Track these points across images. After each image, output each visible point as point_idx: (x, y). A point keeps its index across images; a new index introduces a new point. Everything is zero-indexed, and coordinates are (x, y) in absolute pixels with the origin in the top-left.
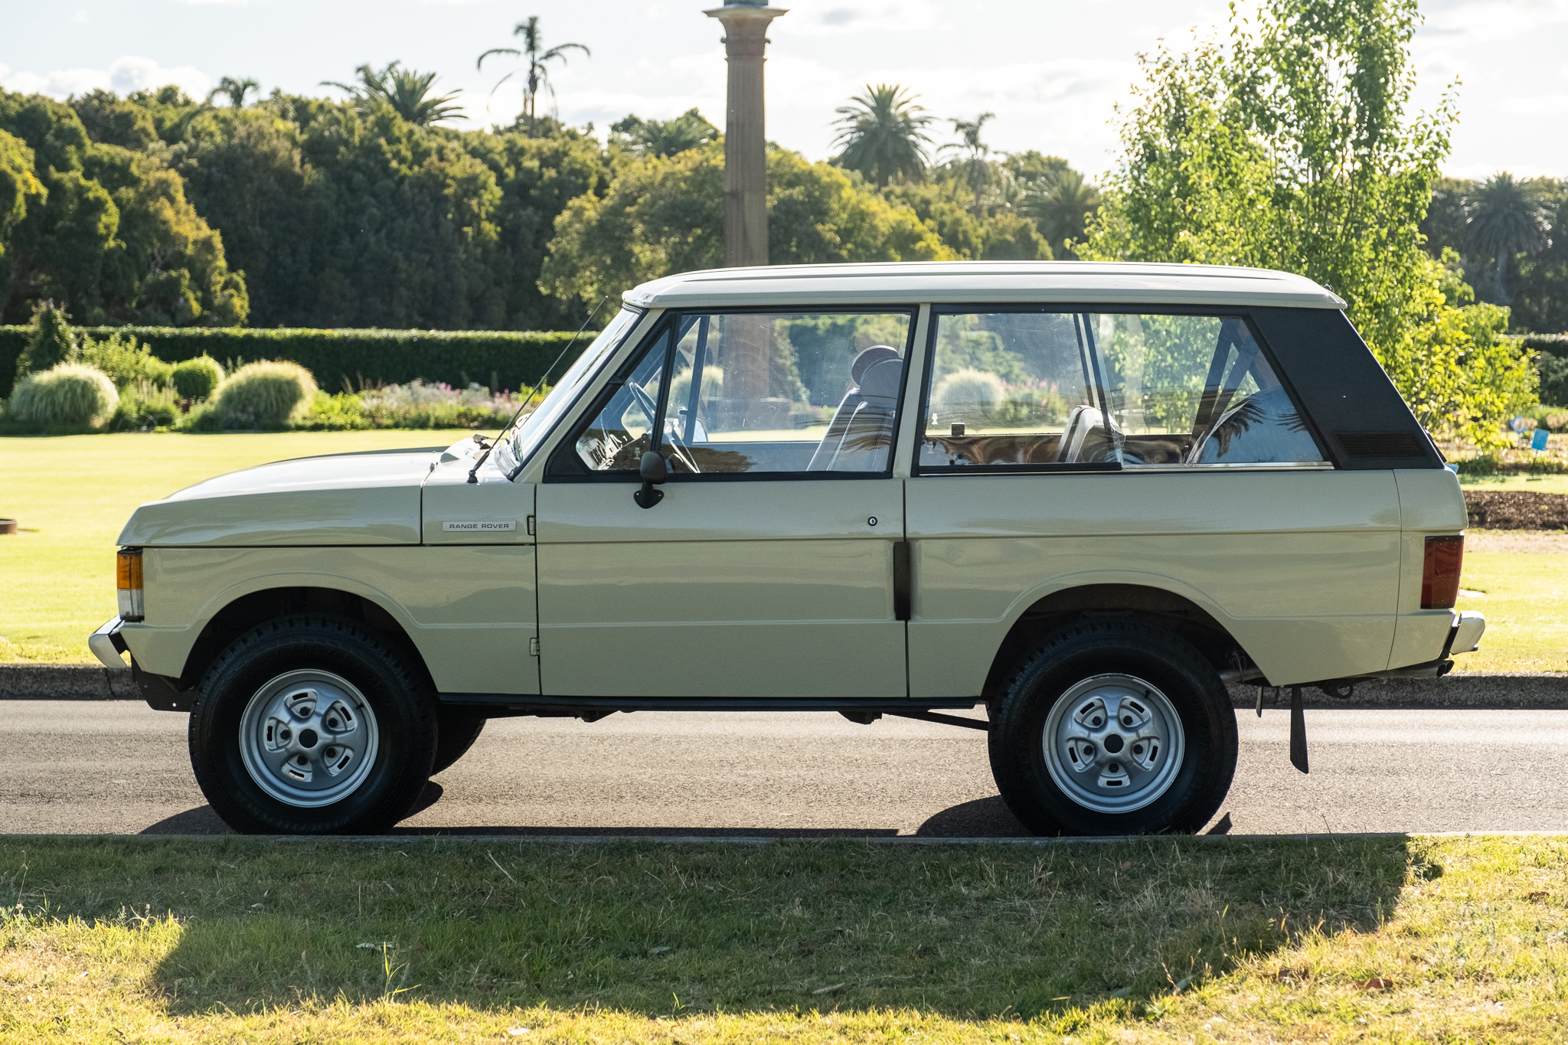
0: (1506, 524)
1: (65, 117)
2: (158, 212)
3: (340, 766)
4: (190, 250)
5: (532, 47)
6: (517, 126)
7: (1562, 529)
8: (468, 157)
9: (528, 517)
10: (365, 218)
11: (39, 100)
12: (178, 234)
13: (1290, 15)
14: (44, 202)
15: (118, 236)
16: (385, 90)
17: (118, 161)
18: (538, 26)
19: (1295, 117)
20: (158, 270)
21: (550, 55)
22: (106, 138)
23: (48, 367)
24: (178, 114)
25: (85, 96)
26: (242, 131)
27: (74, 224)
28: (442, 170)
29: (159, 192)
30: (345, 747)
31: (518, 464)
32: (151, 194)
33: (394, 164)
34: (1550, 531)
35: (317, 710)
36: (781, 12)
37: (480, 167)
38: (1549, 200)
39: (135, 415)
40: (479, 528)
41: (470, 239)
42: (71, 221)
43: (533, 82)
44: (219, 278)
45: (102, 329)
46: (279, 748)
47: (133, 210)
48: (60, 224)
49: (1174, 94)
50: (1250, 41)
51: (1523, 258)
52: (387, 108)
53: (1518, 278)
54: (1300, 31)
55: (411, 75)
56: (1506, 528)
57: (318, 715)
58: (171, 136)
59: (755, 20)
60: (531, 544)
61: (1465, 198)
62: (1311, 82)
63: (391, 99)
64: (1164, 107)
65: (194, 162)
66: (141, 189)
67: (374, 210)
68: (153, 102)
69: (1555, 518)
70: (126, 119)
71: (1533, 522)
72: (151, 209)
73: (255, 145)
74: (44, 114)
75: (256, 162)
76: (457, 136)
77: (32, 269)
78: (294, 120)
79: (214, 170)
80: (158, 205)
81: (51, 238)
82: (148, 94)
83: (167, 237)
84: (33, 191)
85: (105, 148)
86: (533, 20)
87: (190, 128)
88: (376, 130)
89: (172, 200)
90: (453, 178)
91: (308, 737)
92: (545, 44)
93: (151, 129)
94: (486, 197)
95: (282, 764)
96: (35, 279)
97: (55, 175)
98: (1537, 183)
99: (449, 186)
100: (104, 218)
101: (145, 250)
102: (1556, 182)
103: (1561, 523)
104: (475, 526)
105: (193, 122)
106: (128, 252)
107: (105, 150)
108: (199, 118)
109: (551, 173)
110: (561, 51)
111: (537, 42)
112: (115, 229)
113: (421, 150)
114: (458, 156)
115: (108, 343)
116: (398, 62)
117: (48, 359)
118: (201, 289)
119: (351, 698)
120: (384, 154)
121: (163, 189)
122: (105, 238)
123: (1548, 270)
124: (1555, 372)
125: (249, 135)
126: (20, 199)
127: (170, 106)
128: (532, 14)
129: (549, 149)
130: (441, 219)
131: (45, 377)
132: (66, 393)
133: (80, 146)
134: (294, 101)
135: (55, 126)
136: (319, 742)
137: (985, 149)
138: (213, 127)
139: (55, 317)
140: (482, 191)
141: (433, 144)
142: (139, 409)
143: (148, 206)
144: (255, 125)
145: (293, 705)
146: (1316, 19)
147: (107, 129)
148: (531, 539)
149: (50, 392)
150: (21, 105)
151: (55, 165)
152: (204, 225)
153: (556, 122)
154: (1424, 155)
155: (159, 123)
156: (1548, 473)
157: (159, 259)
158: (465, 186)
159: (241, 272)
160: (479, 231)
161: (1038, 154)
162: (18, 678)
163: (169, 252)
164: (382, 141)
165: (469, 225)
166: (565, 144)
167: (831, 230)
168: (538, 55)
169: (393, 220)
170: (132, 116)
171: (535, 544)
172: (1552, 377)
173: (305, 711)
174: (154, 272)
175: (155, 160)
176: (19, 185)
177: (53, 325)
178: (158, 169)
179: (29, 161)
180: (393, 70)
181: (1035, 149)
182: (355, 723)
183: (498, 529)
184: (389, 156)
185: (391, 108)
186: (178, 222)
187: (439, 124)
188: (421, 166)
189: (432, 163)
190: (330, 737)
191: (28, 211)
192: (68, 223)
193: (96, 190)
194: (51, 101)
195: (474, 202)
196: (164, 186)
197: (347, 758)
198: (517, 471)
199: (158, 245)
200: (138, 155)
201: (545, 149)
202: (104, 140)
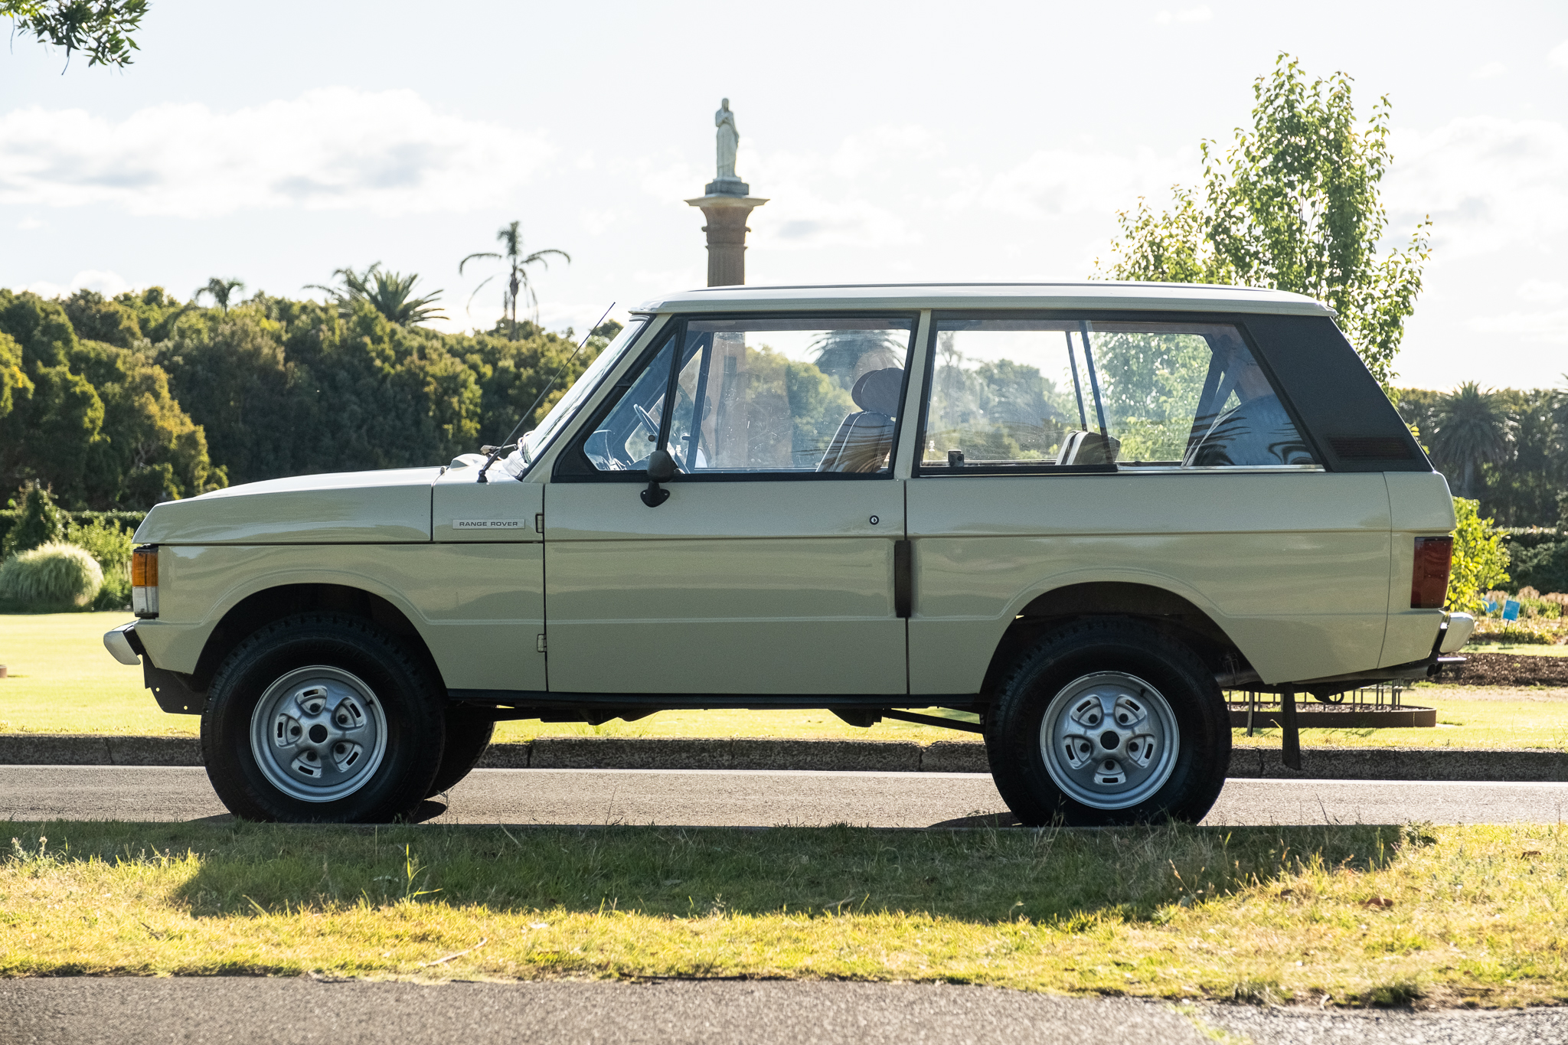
0: (1480, 680)
1: (53, 313)
2: (143, 407)
3: (349, 763)
4: (173, 445)
5: (513, 251)
6: (497, 330)
7: (1535, 685)
8: (448, 356)
9: (537, 515)
10: (346, 415)
11: (28, 296)
12: (162, 428)
13: (1264, 156)
14: (30, 396)
15: (103, 430)
16: (367, 291)
17: (104, 356)
18: (520, 230)
19: (1270, 256)
20: (141, 465)
21: (532, 259)
22: (93, 335)
23: (34, 547)
24: (162, 314)
25: (71, 296)
26: (226, 329)
27: (59, 418)
28: (422, 369)
29: (144, 387)
30: (354, 743)
31: (527, 466)
32: (136, 389)
33: (378, 363)
34: (1523, 687)
35: (328, 706)
36: (761, 202)
37: (459, 367)
38: (1515, 412)
39: (119, 594)
40: (489, 525)
41: (450, 436)
42: (57, 415)
43: (514, 286)
44: (202, 473)
45: (87, 514)
46: (288, 744)
47: (118, 405)
48: (45, 419)
49: (1153, 251)
50: (1223, 182)
51: (1489, 468)
52: (369, 308)
53: (1485, 487)
54: (1273, 171)
55: (394, 277)
56: (1479, 684)
57: (328, 710)
58: (157, 334)
59: (736, 209)
60: (539, 542)
61: (1432, 409)
62: (1286, 221)
63: (374, 299)
64: (1143, 264)
65: (178, 359)
66: (127, 385)
67: (355, 407)
68: (139, 302)
69: (1527, 675)
70: (111, 319)
71: (1506, 678)
72: (136, 404)
73: (239, 345)
74: (32, 313)
75: (240, 359)
76: (435, 336)
77: (16, 464)
78: (280, 320)
79: (199, 367)
80: (143, 400)
81: (39, 433)
82: (133, 295)
83: (151, 431)
84: (20, 385)
85: (91, 345)
86: (515, 225)
87: (175, 327)
88: (358, 330)
89: (157, 396)
90: (433, 376)
91: (318, 733)
92: (525, 249)
93: (136, 328)
94: (467, 394)
95: (292, 760)
96: (20, 472)
97: (42, 369)
98: (1502, 395)
99: (428, 384)
100: (90, 413)
101: (129, 444)
102: (1521, 394)
103: (1534, 679)
104: (484, 524)
105: (178, 324)
106: (112, 446)
107: (91, 346)
108: (183, 319)
109: (527, 373)
110: (543, 256)
111: (518, 246)
112: (100, 423)
113: (402, 349)
114: (440, 355)
115: (92, 527)
116: (379, 263)
117: (35, 539)
118: (184, 483)
119: (360, 696)
120: (368, 353)
121: (149, 383)
122: (90, 432)
123: (1515, 480)
124: (1524, 562)
125: (233, 333)
126: (7, 392)
127: (154, 306)
128: (513, 221)
129: (528, 350)
130: (423, 415)
131: (30, 556)
132: (51, 571)
133: (67, 342)
134: (278, 302)
135: (42, 322)
136: (329, 737)
137: (960, 357)
138: (201, 325)
139: (42, 497)
140: (463, 390)
141: (415, 342)
142: (123, 589)
143: (133, 401)
144: (239, 322)
145: (304, 702)
146: (1289, 160)
147: (93, 329)
148: (540, 537)
149: (35, 570)
150: (10, 301)
151: (42, 361)
152: (188, 420)
153: (537, 327)
154: (1398, 293)
155: (144, 323)
156: (1520, 643)
157: (143, 453)
158: (445, 385)
159: (224, 467)
160: (459, 429)
161: (1010, 363)
162: (20, 747)
163: (153, 447)
164: (367, 340)
165: (450, 422)
166: (544, 345)
167: (808, 423)
168: (519, 259)
169: (374, 417)
170: (118, 316)
171: (543, 542)
172: (1521, 567)
173: (315, 708)
174: (138, 467)
175: (141, 356)
176: (7, 379)
177: (39, 505)
178: (143, 365)
179: (17, 357)
180: (375, 272)
181: (1007, 358)
182: (363, 719)
183: (507, 527)
184: (374, 354)
185: (373, 308)
186: (163, 417)
187: (421, 324)
188: (402, 365)
189: (412, 362)
190: (340, 732)
191: (14, 404)
192: (54, 417)
193: (83, 385)
194: (39, 298)
195: (455, 400)
196: (150, 381)
197: (356, 754)
198: (526, 472)
199: (143, 439)
200: (124, 351)
201: (524, 350)
202: (89, 338)
